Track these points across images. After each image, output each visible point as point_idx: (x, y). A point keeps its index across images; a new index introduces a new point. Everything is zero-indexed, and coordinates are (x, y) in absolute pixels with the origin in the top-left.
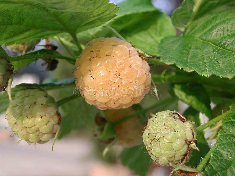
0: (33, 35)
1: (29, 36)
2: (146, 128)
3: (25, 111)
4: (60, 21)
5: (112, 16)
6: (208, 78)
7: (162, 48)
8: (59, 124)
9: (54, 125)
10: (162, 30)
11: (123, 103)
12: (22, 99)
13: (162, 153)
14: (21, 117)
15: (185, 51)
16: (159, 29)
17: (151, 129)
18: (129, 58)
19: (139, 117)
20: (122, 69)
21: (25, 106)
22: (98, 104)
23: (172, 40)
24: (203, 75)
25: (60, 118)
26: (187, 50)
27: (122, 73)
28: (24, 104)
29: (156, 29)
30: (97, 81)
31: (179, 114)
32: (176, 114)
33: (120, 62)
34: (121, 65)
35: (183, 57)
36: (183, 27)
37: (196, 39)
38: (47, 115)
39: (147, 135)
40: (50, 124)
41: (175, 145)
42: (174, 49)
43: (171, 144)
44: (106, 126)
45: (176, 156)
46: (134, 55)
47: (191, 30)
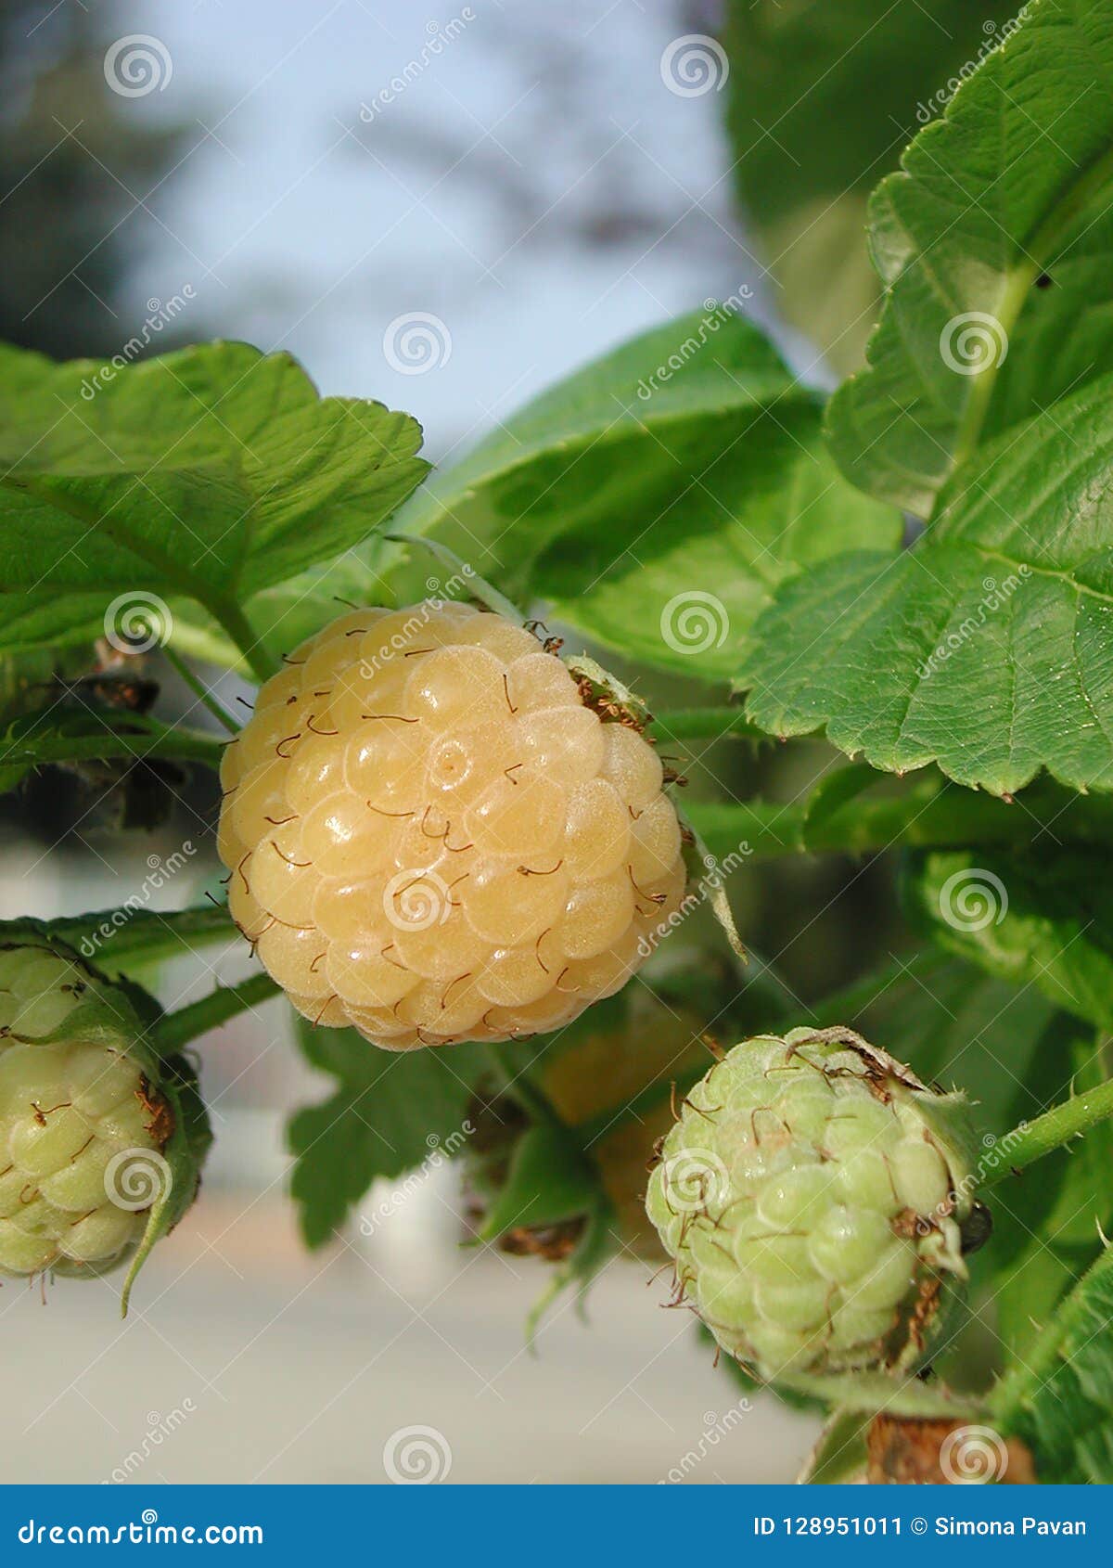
2: (662, 1144)
6: (1009, 800)
7: (777, 634)
8: (160, 1148)
10: (813, 522)
13: (750, 1306)
15: (904, 645)
18: (509, 723)
20: (467, 792)
22: (358, 1018)
23: (846, 581)
24: (979, 785)
26: (917, 635)
27: (462, 816)
29: (779, 523)
30: (320, 877)
31: (869, 1049)
32: (848, 1045)
33: (446, 752)
34: (456, 770)
35: (884, 680)
36: (922, 488)
37: (985, 556)
38: (76, 1100)
41: (825, 1248)
42: (846, 636)
43: (794, 1241)
44: (523, 1149)
45: (842, 1318)
46: (548, 700)
47: (968, 507)
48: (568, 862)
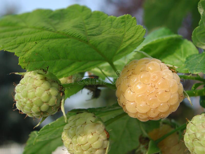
0: (77, 68)
1: (75, 69)
2: (186, 131)
3: (78, 130)
4: (98, 51)
5: (141, 40)
7: (188, 63)
8: (108, 139)
9: (104, 141)
10: (185, 52)
11: (161, 111)
12: (74, 121)
14: (75, 137)
16: (183, 52)
17: (191, 131)
18: (161, 72)
19: (178, 133)
20: (156, 81)
21: (77, 127)
22: (140, 116)
23: (196, 57)
25: (108, 135)
27: (157, 84)
28: (76, 125)
30: (136, 94)
33: (153, 75)
34: (155, 78)
38: (97, 132)
39: (188, 137)
40: (100, 140)
42: (199, 62)
46: (165, 69)
48: (171, 90)
